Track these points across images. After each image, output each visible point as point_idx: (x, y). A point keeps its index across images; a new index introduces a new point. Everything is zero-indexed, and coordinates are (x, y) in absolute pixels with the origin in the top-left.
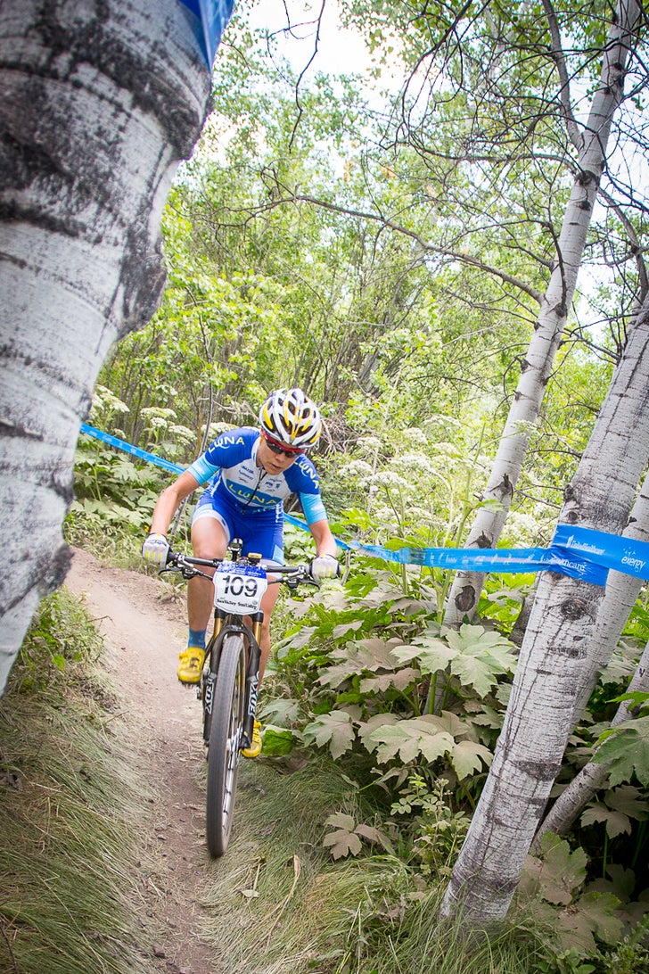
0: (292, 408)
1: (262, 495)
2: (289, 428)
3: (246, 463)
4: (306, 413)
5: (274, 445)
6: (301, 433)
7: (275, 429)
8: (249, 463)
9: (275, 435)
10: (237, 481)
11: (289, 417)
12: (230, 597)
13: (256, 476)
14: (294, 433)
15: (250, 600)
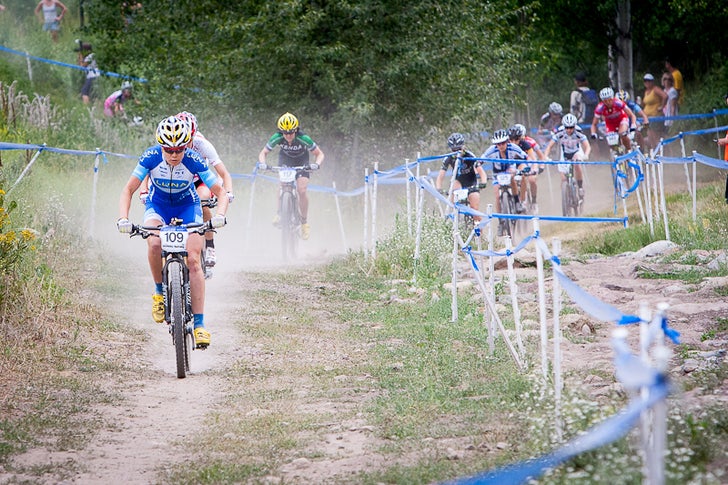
0: (169, 128)
1: (176, 182)
2: (171, 139)
3: (161, 164)
4: (177, 128)
5: (170, 151)
6: (177, 139)
7: (164, 143)
8: (163, 164)
9: (166, 146)
10: (161, 177)
11: (168, 133)
12: (169, 243)
13: (168, 170)
14: (174, 139)
15: (180, 244)
